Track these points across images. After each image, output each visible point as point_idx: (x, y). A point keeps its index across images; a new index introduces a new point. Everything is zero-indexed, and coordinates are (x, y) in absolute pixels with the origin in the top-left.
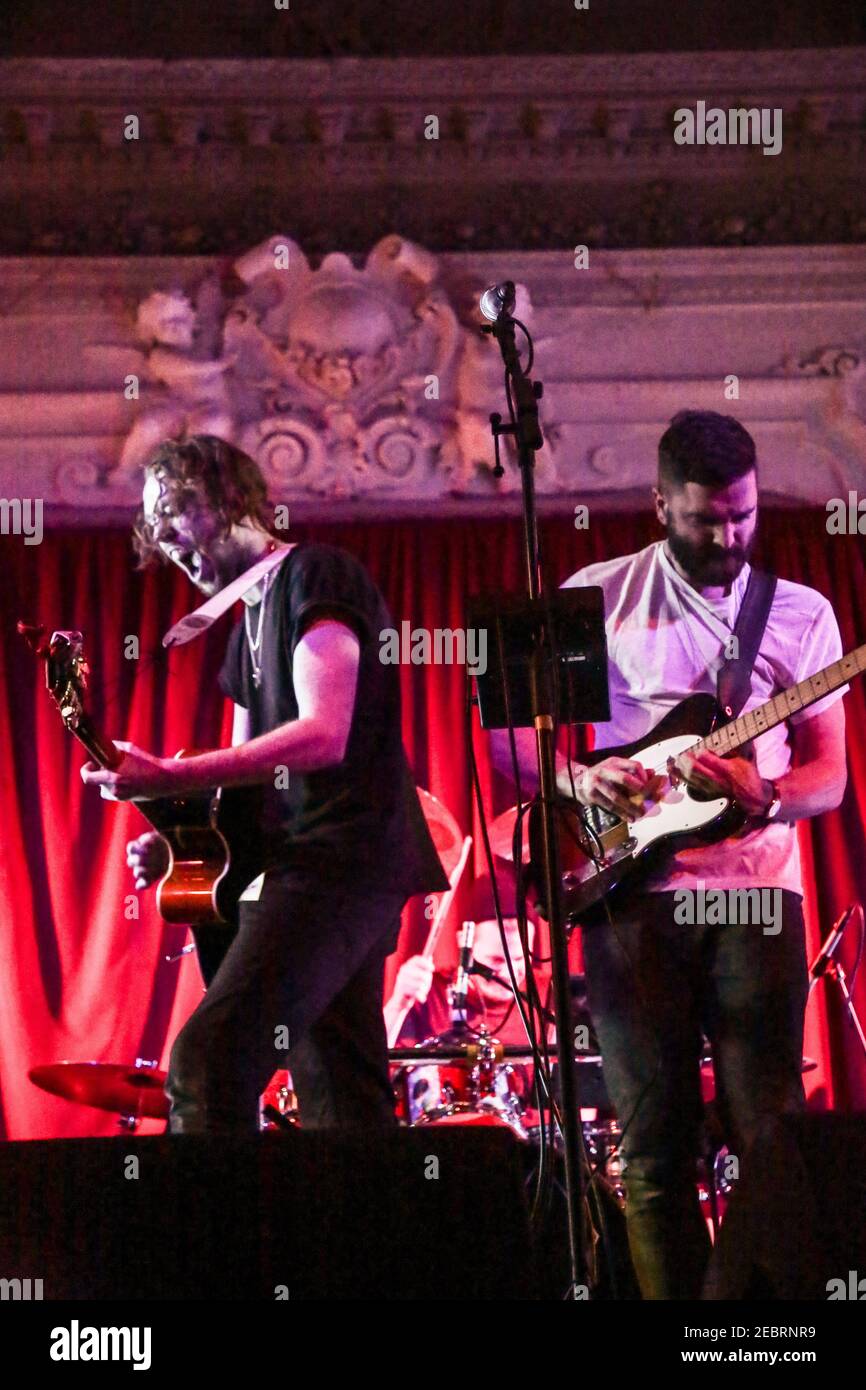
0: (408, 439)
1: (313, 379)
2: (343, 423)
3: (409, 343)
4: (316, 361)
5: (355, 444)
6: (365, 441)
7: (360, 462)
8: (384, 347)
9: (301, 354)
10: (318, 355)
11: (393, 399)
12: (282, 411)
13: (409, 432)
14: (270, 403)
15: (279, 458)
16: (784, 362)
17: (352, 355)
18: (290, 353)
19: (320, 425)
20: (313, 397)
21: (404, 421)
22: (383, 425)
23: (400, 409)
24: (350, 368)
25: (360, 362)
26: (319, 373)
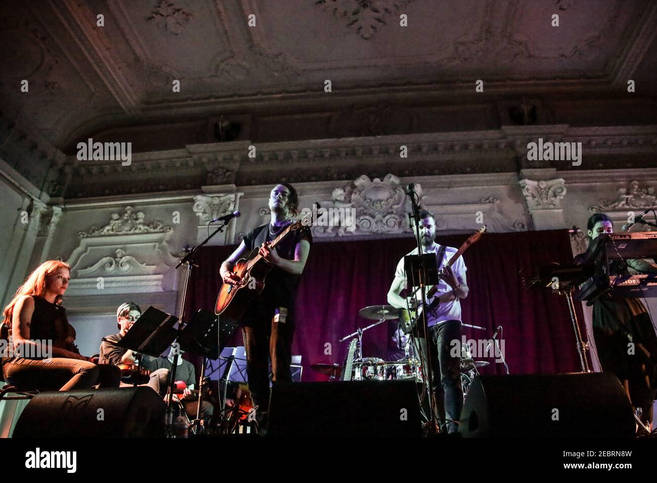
0: (394, 220)
1: (372, 207)
2: (379, 216)
3: (394, 198)
4: (373, 203)
5: (382, 221)
6: (384, 221)
7: (383, 225)
8: (388, 199)
9: (369, 201)
10: (373, 201)
11: (390, 211)
12: (365, 214)
13: (394, 218)
14: (362, 213)
15: (365, 225)
16: (480, 200)
17: (381, 201)
18: (366, 201)
19: (373, 217)
20: (371, 211)
21: (393, 216)
22: (388, 217)
23: (392, 213)
24: (380, 204)
25: (382, 202)
26: (373, 205)
